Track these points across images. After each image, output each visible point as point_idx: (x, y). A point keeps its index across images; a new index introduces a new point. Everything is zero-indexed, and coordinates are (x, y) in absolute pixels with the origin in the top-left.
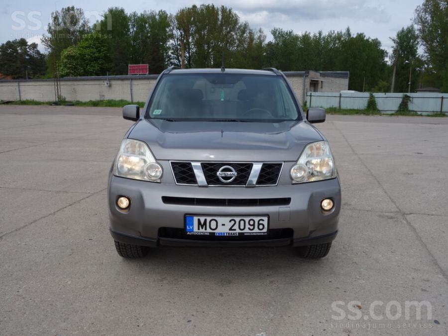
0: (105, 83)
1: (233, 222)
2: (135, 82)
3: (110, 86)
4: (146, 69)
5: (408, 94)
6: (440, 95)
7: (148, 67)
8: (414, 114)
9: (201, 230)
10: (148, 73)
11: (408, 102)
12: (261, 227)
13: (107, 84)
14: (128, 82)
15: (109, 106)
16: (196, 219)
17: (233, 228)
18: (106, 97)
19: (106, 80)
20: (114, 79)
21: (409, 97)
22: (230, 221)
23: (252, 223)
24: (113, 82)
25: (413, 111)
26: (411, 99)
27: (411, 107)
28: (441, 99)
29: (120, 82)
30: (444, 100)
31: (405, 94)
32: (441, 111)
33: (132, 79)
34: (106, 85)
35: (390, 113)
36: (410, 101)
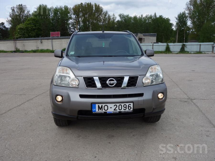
0: (39, 41)
1: (116, 106)
2: (54, 40)
3: (42, 43)
5: (185, 43)
6: (199, 43)
8: (188, 52)
9: (100, 111)
10: (60, 36)
11: (184, 47)
12: (130, 108)
13: (40, 41)
14: (51, 40)
15: (41, 52)
16: (97, 105)
17: (116, 109)
18: (39, 48)
19: (39, 39)
21: (185, 45)
22: (114, 106)
23: (125, 106)
24: (43, 41)
25: (187, 51)
26: (186, 46)
27: (186, 49)
28: (200, 45)
29: (46, 41)
30: (201, 46)
31: (183, 43)
32: (200, 51)
33: (52, 39)
34: (40, 42)
35: (176, 52)
36: (185, 46)
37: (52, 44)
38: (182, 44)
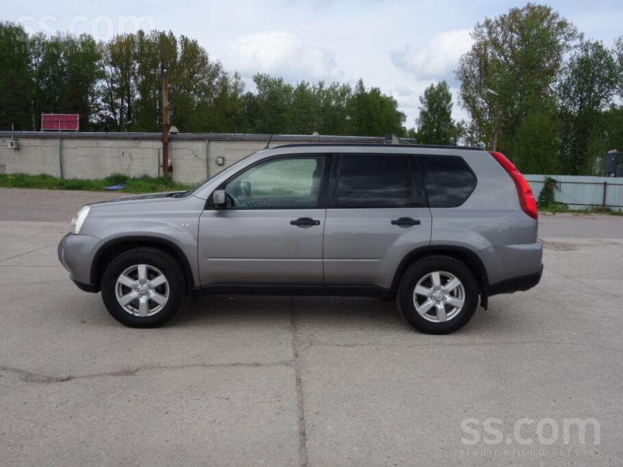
0: (8, 142)
3: (18, 148)
4: (75, 122)
5: (554, 177)
6: (602, 179)
7: (78, 119)
8: (564, 208)
10: (77, 129)
11: (552, 189)
13: (12, 144)
18: (7, 168)
19: (10, 137)
20: (27, 137)
21: (555, 181)
24: (24, 142)
25: (561, 203)
26: (558, 185)
27: (558, 197)
28: (603, 186)
30: (609, 187)
31: (549, 176)
32: (604, 205)
34: (9, 146)
36: (557, 187)
37: (61, 157)
38: (543, 180)
